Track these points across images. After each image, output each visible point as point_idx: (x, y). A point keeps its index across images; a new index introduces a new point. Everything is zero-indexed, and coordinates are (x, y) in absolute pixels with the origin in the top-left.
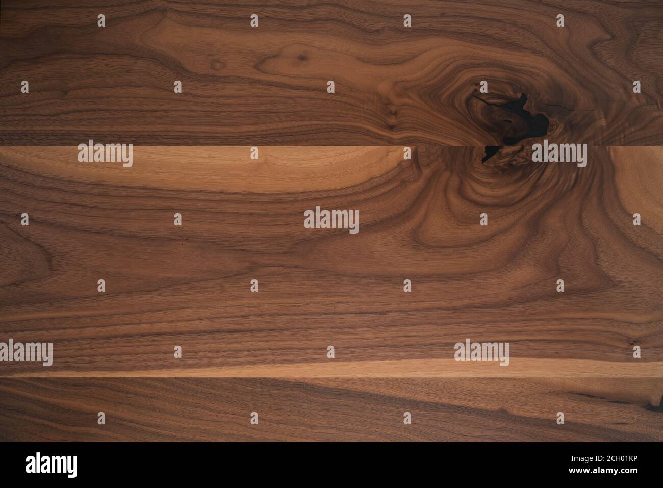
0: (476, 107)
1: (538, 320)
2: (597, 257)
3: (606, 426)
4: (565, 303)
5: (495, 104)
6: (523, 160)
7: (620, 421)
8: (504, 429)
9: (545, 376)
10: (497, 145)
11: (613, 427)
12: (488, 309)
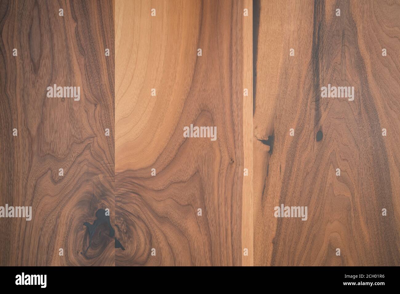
0: (91, 253)
1: (219, 218)
2: (182, 182)
3: (282, 178)
4: (209, 202)
5: (90, 242)
6: (123, 225)
7: (279, 170)
8: (284, 240)
9: (253, 214)
10: (114, 241)
11: (283, 174)
12: (213, 248)
